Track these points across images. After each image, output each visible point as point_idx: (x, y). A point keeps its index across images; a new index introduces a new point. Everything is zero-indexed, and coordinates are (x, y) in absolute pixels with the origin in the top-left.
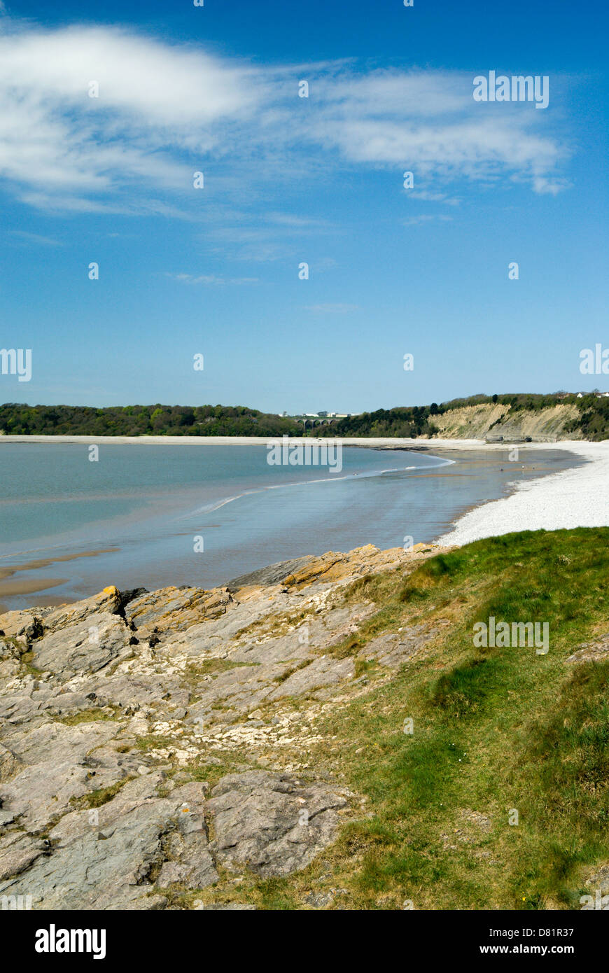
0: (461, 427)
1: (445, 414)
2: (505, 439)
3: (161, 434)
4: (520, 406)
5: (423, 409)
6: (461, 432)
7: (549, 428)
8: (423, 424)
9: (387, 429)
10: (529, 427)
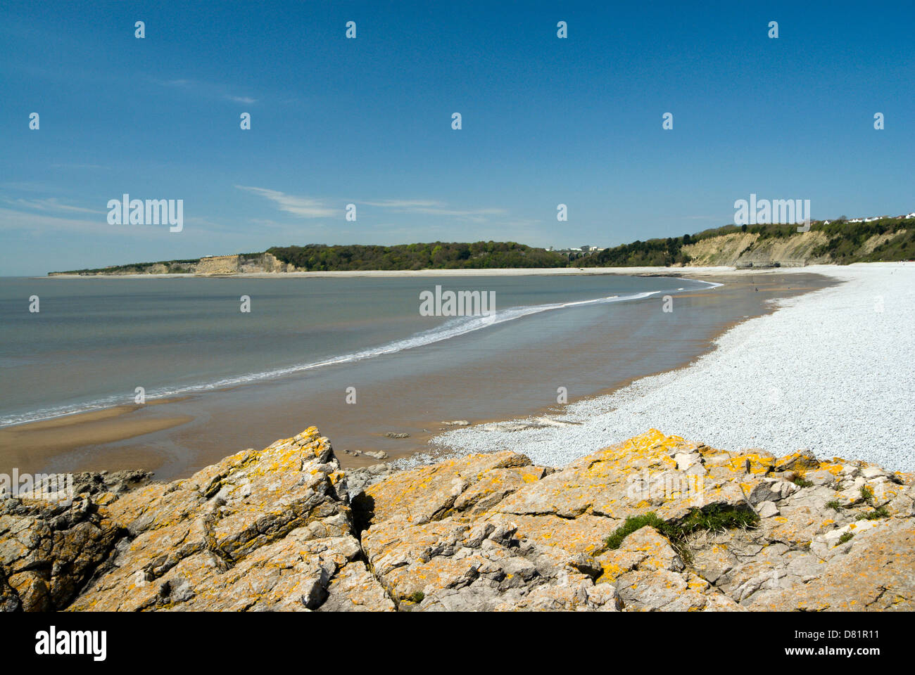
0: (713, 256)
1: (697, 244)
2: (755, 265)
3: (440, 268)
4: (769, 234)
5: (676, 239)
6: (713, 260)
7: (797, 254)
8: (676, 254)
9: (643, 259)
10: (777, 253)
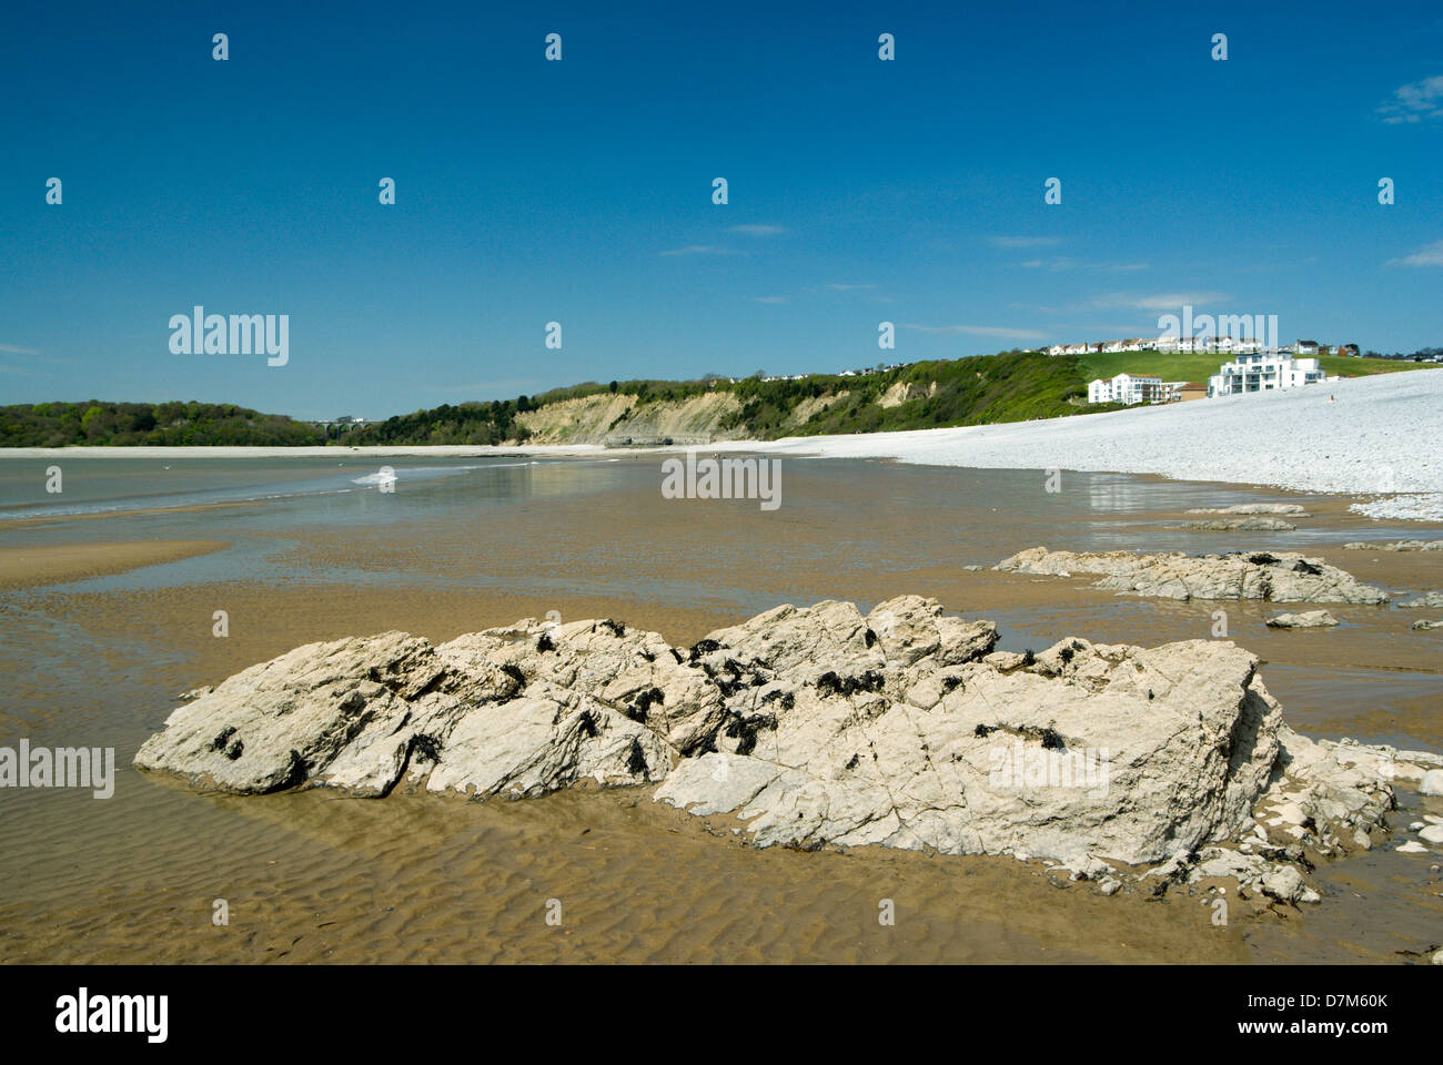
0: (565, 429)
1: (538, 411)
2: (635, 441)
3: (101, 444)
4: (653, 395)
5: (507, 403)
6: (565, 435)
7: (697, 424)
8: (508, 425)
9: (454, 433)
10: (668, 424)
